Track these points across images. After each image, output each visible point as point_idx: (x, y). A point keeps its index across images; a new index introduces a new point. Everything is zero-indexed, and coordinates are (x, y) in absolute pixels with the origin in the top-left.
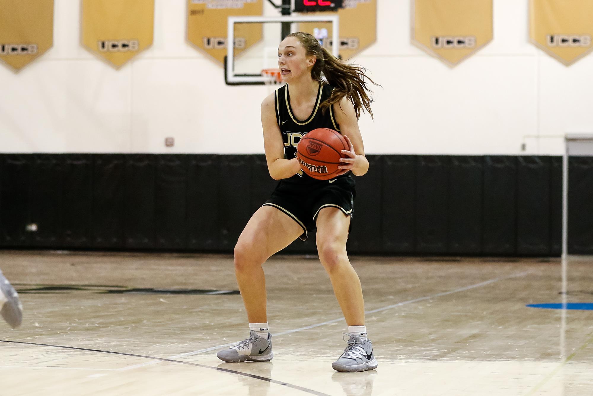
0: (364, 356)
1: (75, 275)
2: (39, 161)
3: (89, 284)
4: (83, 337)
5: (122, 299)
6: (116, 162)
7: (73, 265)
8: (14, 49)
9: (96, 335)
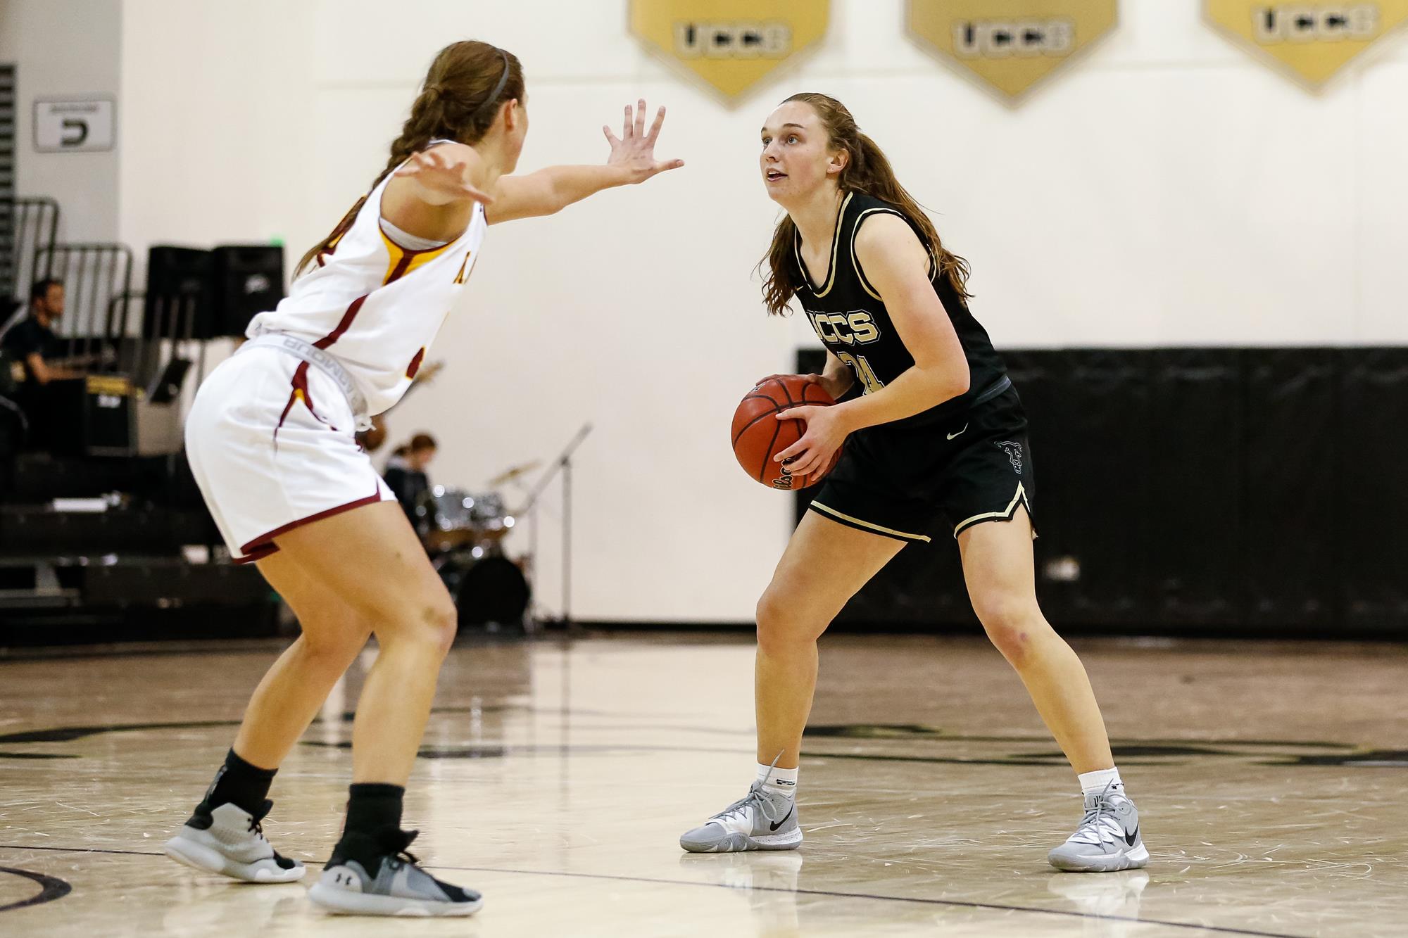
0: (1119, 837)
1: (1195, 709)
2: (1081, 373)
3: (1241, 738)
4: (1231, 896)
5: (1343, 783)
6: (1313, 372)
7: (1188, 679)
8: (1001, 38)
9: (1268, 889)
